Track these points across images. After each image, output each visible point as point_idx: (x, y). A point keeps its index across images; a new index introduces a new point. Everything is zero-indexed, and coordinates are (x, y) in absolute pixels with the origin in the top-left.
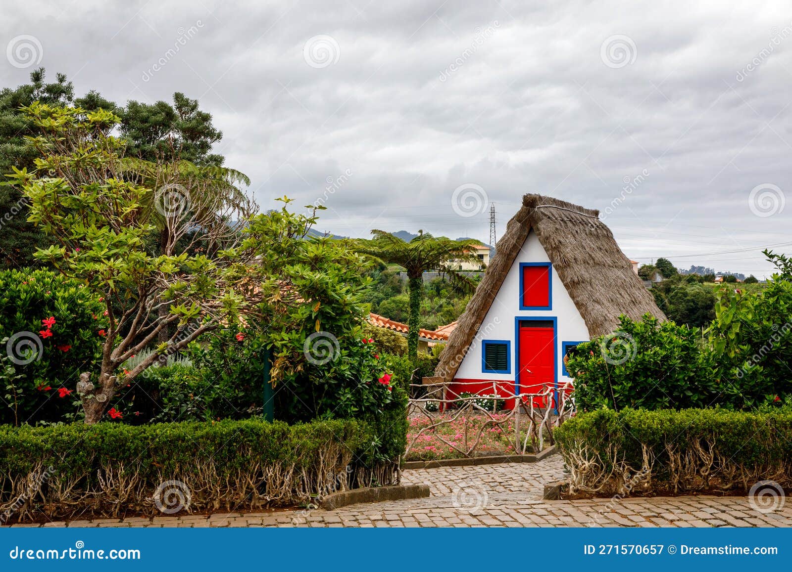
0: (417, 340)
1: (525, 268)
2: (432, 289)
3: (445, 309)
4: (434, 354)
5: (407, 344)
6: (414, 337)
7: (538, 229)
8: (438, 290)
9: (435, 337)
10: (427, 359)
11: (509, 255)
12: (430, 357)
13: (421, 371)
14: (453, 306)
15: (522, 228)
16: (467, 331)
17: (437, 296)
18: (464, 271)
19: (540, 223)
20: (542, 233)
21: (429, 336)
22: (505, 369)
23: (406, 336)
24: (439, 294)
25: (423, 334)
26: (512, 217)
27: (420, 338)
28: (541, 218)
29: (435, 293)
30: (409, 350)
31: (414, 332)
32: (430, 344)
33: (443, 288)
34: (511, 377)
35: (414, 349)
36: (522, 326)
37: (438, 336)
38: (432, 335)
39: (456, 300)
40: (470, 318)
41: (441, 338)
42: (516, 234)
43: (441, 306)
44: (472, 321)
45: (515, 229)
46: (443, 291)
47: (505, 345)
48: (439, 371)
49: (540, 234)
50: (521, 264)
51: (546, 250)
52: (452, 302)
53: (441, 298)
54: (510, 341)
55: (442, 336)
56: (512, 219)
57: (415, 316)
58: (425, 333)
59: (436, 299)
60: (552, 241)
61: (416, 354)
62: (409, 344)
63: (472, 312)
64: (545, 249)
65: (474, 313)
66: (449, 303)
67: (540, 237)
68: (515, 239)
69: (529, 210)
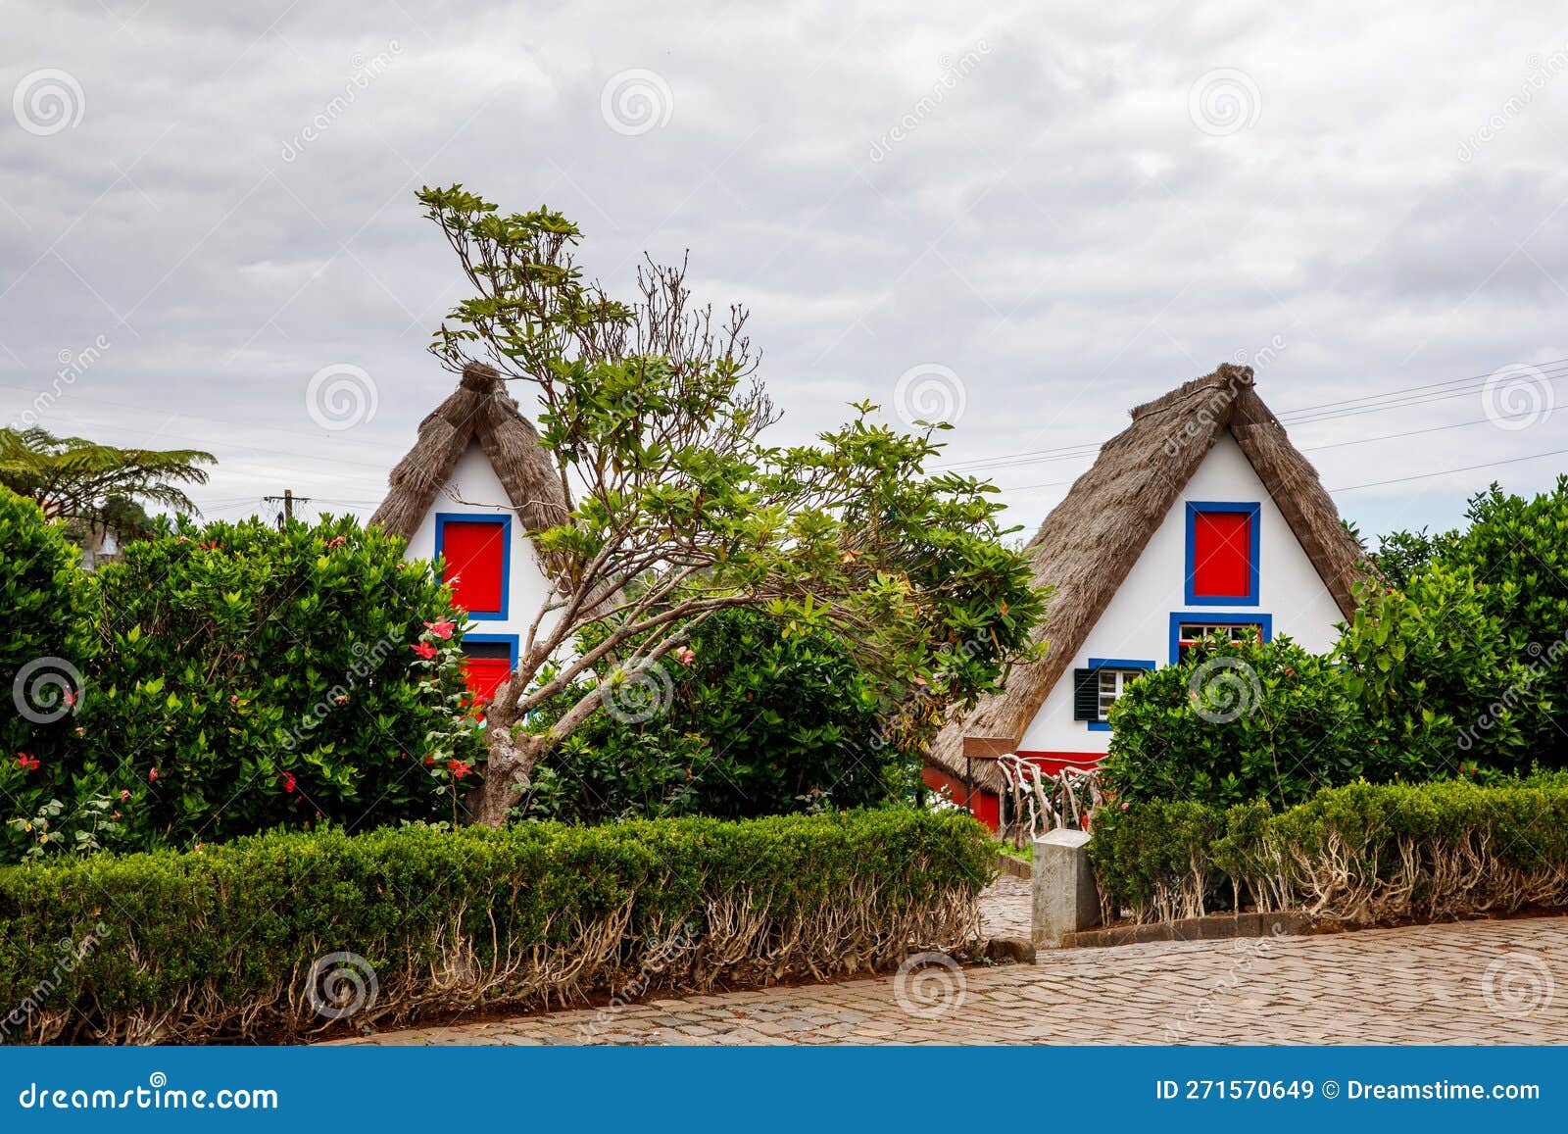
7: (494, 441)
15: (456, 436)
19: (500, 428)
20: (505, 452)
26: (431, 411)
28: (502, 417)
42: (444, 449)
49: (498, 452)
50: (439, 516)
51: (508, 489)
56: (432, 416)
60: (528, 468)
64: (505, 486)
67: (496, 461)
68: (442, 462)
69: (478, 397)
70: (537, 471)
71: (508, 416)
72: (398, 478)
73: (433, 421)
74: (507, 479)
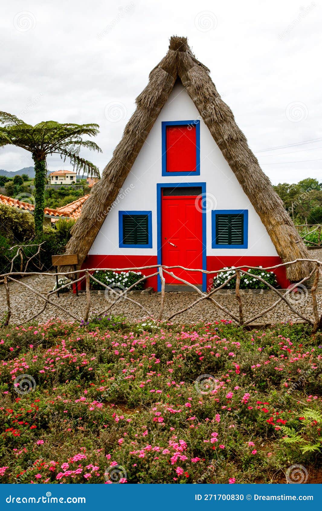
0: (42, 216)
1: (168, 127)
2: (47, 194)
3: (54, 204)
4: (58, 228)
5: (33, 220)
6: (40, 214)
7: (188, 79)
8: (50, 194)
9: (57, 214)
10: (51, 232)
11: (153, 110)
12: (54, 230)
13: (48, 244)
14: (58, 202)
15: (168, 77)
16: (103, 201)
17: (50, 198)
18: (63, 185)
19: (190, 71)
20: (193, 83)
21: (52, 213)
22: (147, 243)
23: (33, 214)
24: (51, 197)
25: (47, 212)
26: (156, 65)
27: (45, 215)
28: (191, 65)
29: (49, 196)
30: (36, 225)
31: (40, 209)
32: (53, 220)
33: (53, 193)
34: (153, 251)
35: (40, 224)
36: (164, 195)
37: (60, 213)
38: (54, 212)
39: (60, 199)
40: (107, 186)
41: (62, 214)
42: (161, 84)
43: (52, 203)
44: (110, 189)
45: (160, 79)
46: (53, 195)
47: (145, 217)
48: (70, 247)
50: (163, 123)
52: (57, 200)
53: (52, 198)
54: (150, 212)
55: (63, 213)
56: (157, 67)
57: (40, 195)
58: (48, 211)
59: (49, 199)
60: (205, 90)
61: (42, 228)
62: (36, 220)
63: (110, 178)
64: (195, 102)
65: (111, 180)
66: (56, 201)
67: (189, 89)
68: (160, 91)
69: (178, 54)
70: (211, 93)
71: (195, 64)
72: (139, 101)
73: (156, 70)
74: (195, 99)
